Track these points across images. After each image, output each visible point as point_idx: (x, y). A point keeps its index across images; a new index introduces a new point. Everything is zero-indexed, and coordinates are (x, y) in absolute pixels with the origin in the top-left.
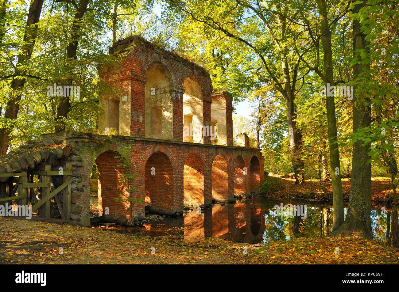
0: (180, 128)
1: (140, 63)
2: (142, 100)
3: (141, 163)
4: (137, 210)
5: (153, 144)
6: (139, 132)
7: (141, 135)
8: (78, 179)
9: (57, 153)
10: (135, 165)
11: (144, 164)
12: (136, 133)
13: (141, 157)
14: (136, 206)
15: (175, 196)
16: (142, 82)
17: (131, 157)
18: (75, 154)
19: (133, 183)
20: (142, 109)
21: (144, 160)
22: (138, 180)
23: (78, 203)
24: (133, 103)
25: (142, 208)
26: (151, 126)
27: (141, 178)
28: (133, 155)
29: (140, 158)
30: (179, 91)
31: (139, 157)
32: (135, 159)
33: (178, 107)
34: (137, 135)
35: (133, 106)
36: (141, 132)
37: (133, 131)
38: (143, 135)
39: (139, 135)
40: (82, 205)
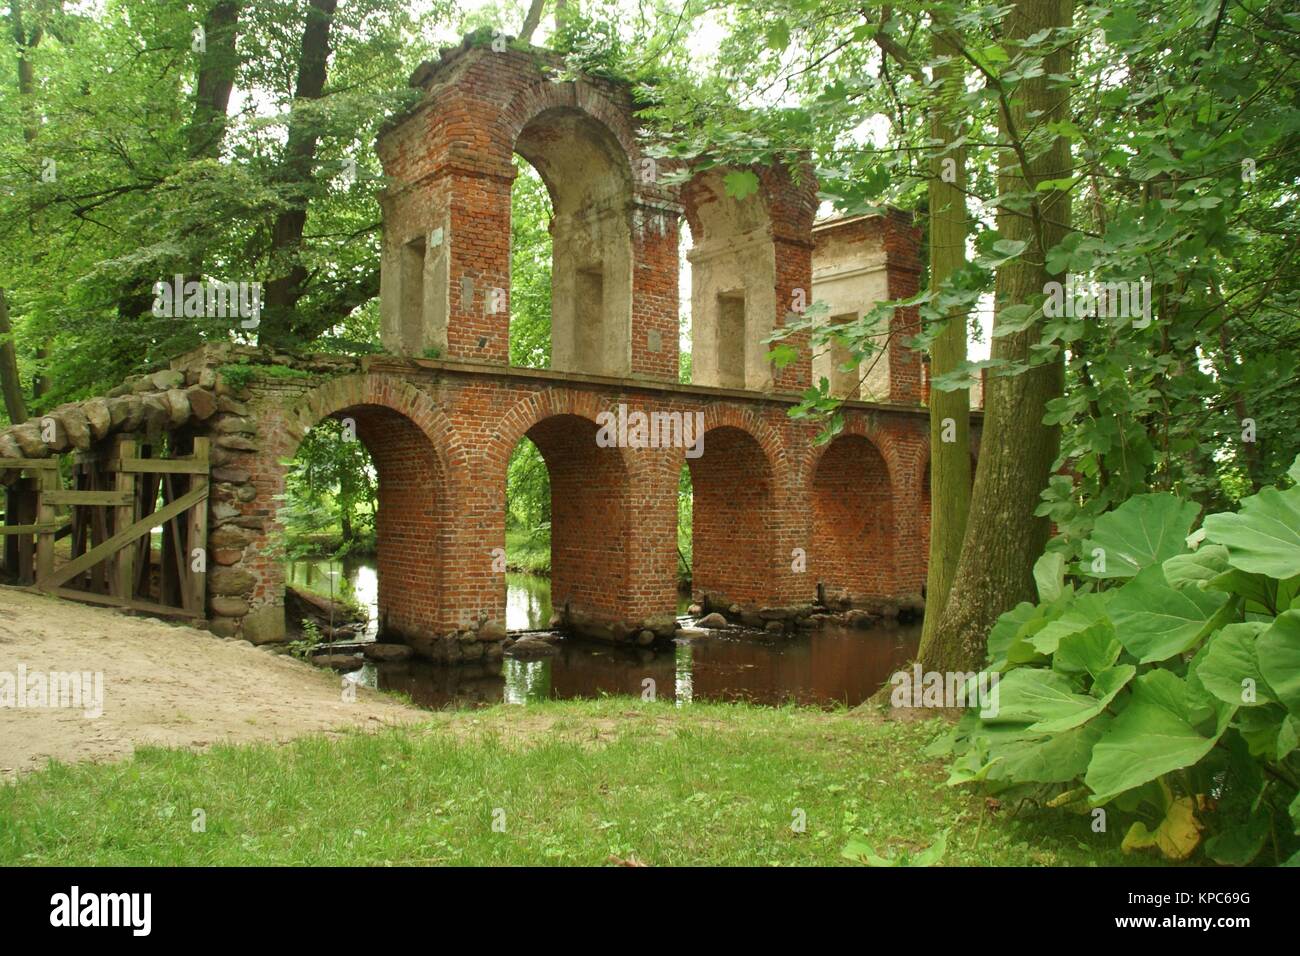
0: (663, 337)
1: (491, 118)
2: (498, 241)
3: (490, 448)
4: (471, 606)
5: (544, 387)
6: (482, 345)
7: (492, 357)
8: (240, 491)
9: (171, 407)
10: (467, 456)
11: (502, 454)
12: (471, 350)
13: (492, 431)
14: (466, 593)
15: (636, 572)
16: (496, 178)
17: (450, 430)
18: (233, 414)
19: (456, 514)
20: (498, 271)
21: (503, 441)
22: (476, 508)
23: (238, 566)
24: (459, 251)
25: (492, 599)
26: (577, 329)
27: (489, 501)
28: (457, 423)
29: (487, 432)
30: (660, 206)
31: (483, 430)
32: (463, 435)
33: (658, 262)
34: (474, 356)
35: (459, 259)
36: (491, 346)
37: (456, 342)
38: (500, 358)
39: (485, 357)
40: (256, 574)
